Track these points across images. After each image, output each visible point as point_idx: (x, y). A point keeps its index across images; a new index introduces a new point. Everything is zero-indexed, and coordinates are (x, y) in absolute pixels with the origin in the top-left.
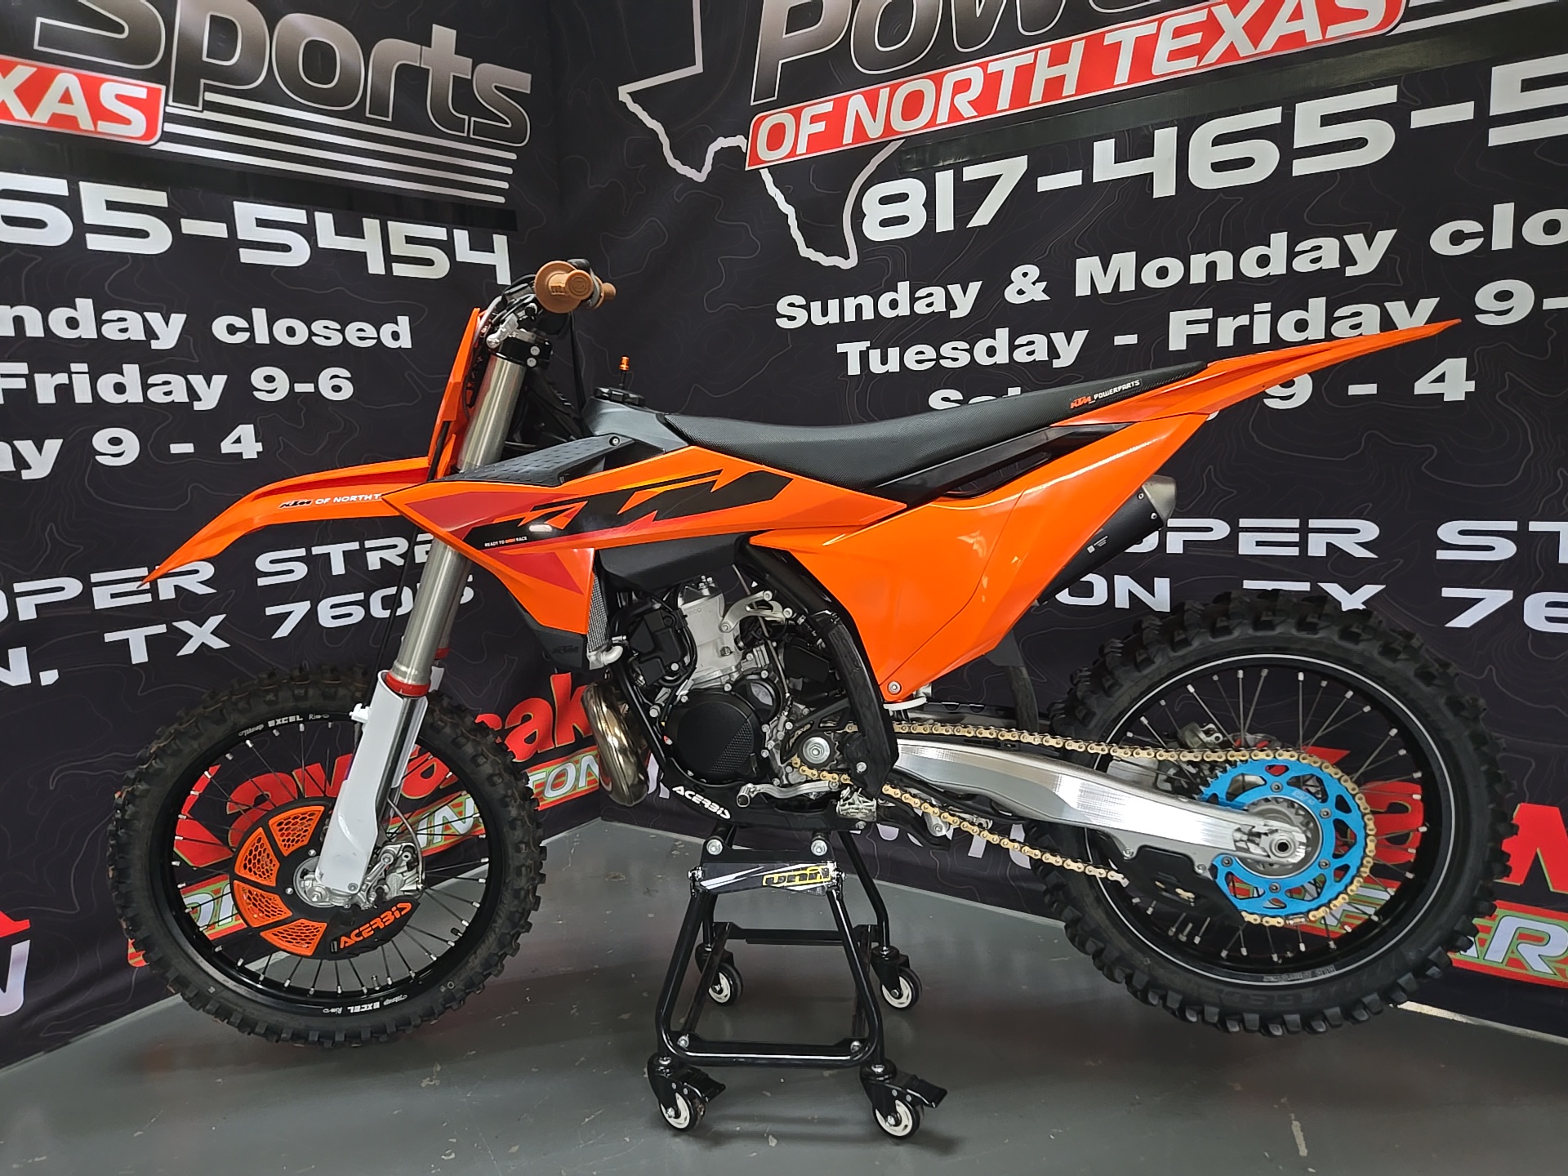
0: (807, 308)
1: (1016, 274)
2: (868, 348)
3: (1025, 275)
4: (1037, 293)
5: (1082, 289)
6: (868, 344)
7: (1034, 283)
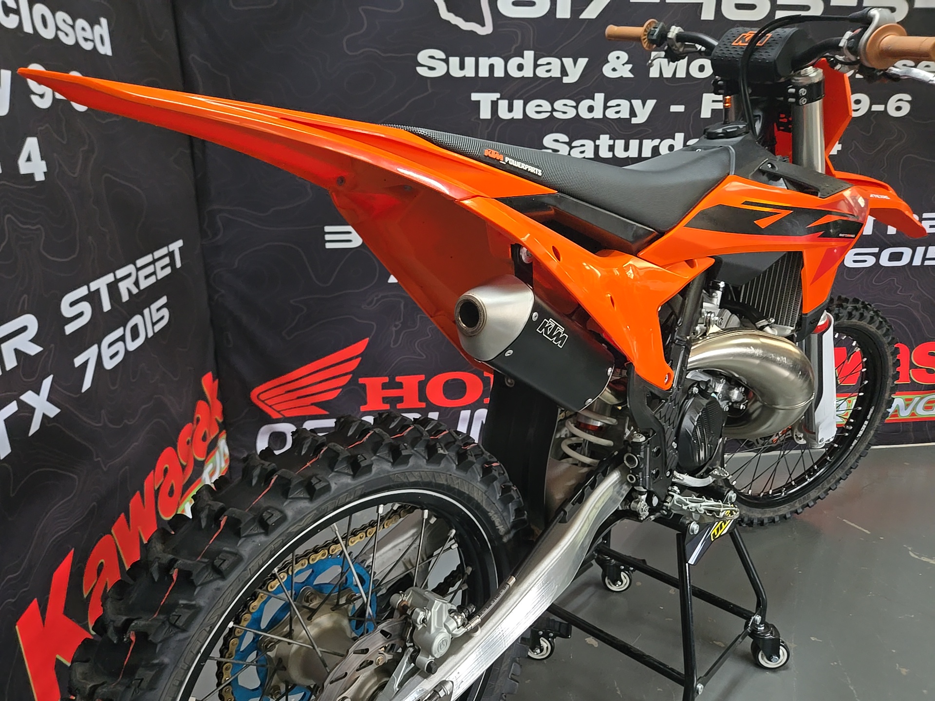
0: (446, 61)
1: (612, 56)
2: (498, 99)
3: (618, 58)
4: (625, 72)
5: (654, 73)
6: (498, 95)
7: (623, 65)
